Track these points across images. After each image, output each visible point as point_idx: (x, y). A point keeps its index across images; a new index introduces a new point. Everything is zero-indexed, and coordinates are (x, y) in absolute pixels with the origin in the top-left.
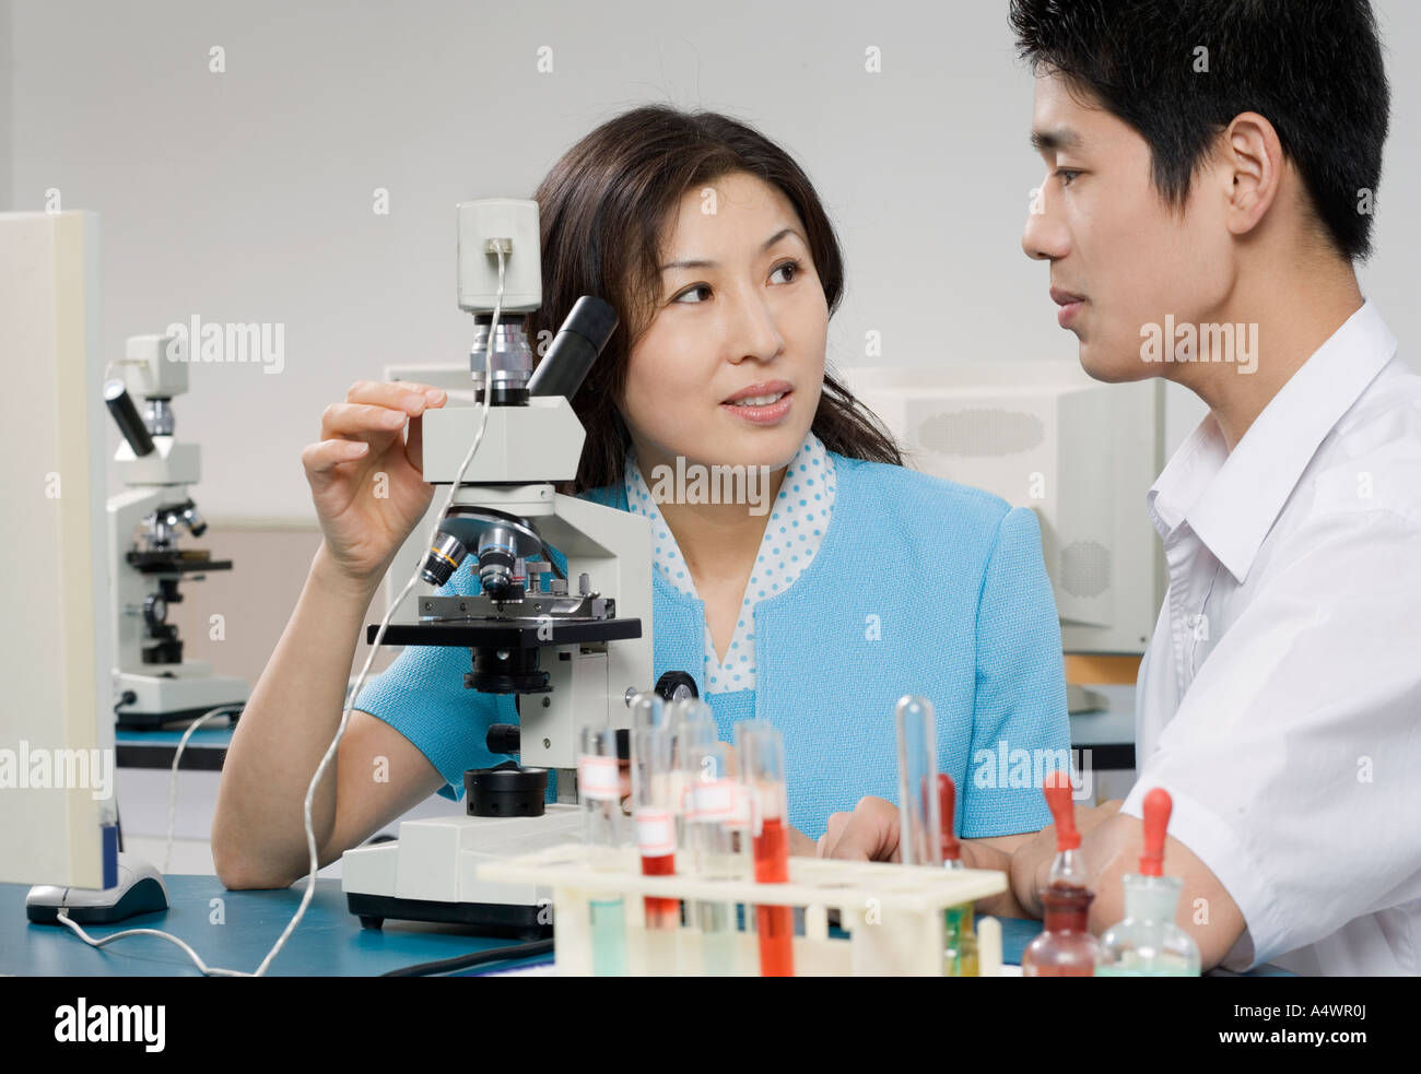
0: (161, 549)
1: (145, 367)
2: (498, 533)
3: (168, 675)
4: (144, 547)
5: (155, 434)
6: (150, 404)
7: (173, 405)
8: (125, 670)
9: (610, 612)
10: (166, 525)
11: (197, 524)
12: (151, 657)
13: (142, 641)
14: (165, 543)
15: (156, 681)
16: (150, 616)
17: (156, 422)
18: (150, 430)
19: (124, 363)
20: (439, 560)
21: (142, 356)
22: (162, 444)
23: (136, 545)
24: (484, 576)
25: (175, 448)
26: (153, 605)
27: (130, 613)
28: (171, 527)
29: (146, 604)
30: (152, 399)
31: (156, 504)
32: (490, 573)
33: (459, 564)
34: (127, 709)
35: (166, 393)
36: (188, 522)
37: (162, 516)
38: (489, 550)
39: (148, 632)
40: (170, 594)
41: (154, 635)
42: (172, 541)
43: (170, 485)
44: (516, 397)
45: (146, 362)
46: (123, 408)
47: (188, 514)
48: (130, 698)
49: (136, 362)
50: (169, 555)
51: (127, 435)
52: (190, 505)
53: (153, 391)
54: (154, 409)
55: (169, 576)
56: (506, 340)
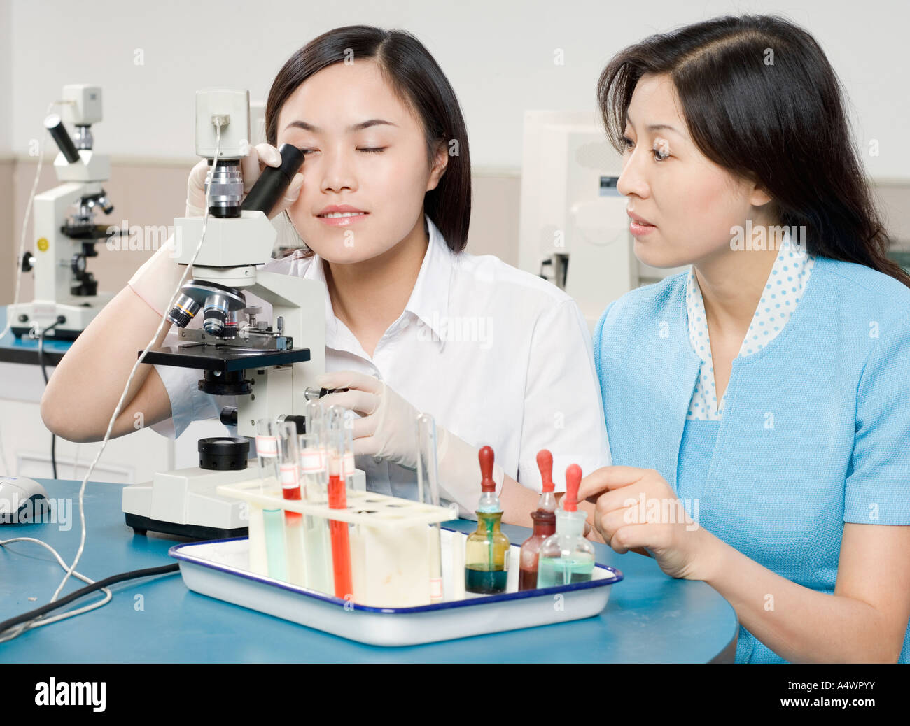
0: (84, 223)
1: (74, 105)
2: (217, 298)
3: (87, 305)
4: (72, 223)
5: (80, 149)
6: (78, 129)
7: (93, 129)
8: (59, 301)
9: (289, 346)
10: (87, 207)
11: (107, 206)
12: (77, 292)
13: (71, 282)
14: (86, 219)
15: (79, 310)
16: (75, 268)
17: (81, 141)
18: (77, 146)
19: (61, 103)
20: (182, 312)
21: (72, 99)
22: (85, 155)
23: (67, 221)
24: (206, 324)
25: (93, 159)
26: (77, 261)
27: (63, 265)
28: (91, 210)
29: (73, 260)
30: (79, 126)
31: (81, 194)
32: (210, 323)
33: (195, 315)
34: (60, 327)
35: (87, 122)
36: (102, 205)
37: (85, 201)
38: (211, 308)
39: (75, 276)
40: (89, 252)
41: (78, 279)
42: (91, 218)
43: (90, 182)
44: (233, 212)
45: (75, 102)
46: (59, 133)
47: (101, 200)
48: (62, 320)
49: (68, 102)
50: (88, 227)
51: (62, 149)
52: (103, 194)
53: (80, 121)
54: (80, 132)
55: (89, 241)
56: (227, 177)
